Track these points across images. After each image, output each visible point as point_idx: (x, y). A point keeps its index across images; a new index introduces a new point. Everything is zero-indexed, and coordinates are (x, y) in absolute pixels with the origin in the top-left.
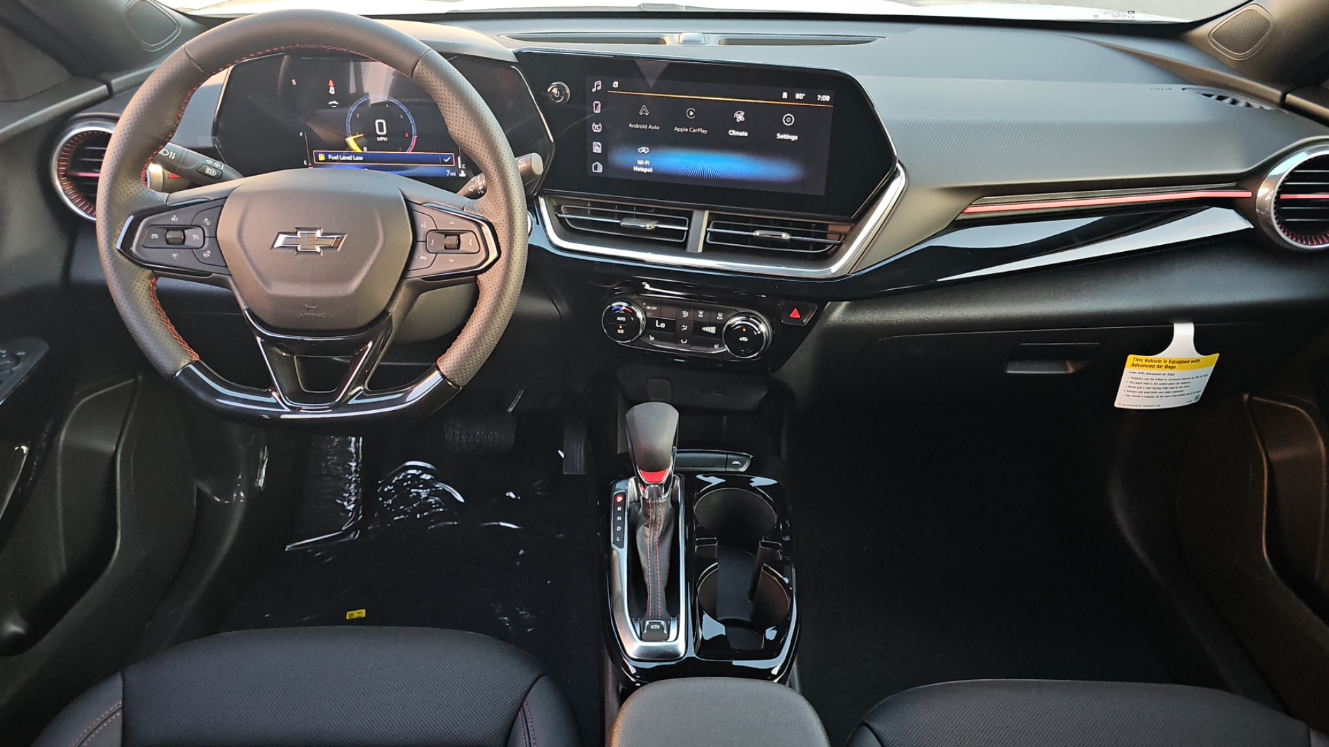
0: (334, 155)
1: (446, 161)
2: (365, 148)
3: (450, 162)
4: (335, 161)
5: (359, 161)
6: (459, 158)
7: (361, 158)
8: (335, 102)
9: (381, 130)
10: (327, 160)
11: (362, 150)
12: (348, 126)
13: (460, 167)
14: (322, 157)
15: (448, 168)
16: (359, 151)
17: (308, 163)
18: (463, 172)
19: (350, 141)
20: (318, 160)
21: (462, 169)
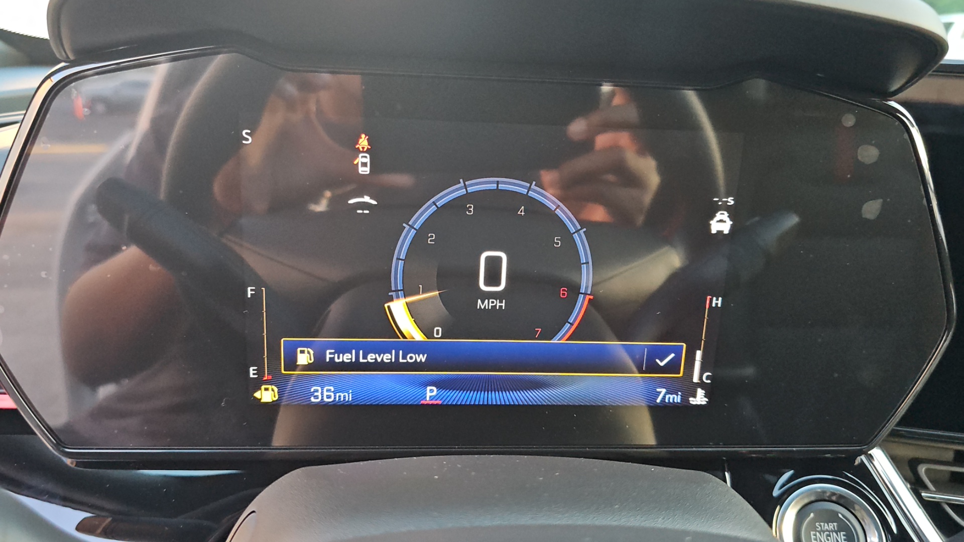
0: (341, 349)
1: (662, 364)
2: (438, 331)
3: (673, 367)
4: (343, 366)
5: (416, 366)
6: (699, 354)
7: (422, 358)
8: (367, 199)
9: (493, 277)
10: (319, 364)
11: (428, 333)
12: (398, 268)
13: (696, 379)
14: (303, 359)
15: (663, 383)
16: (419, 336)
17: (260, 372)
18: (700, 392)
19: (399, 309)
20: (292, 364)
21: (702, 385)
